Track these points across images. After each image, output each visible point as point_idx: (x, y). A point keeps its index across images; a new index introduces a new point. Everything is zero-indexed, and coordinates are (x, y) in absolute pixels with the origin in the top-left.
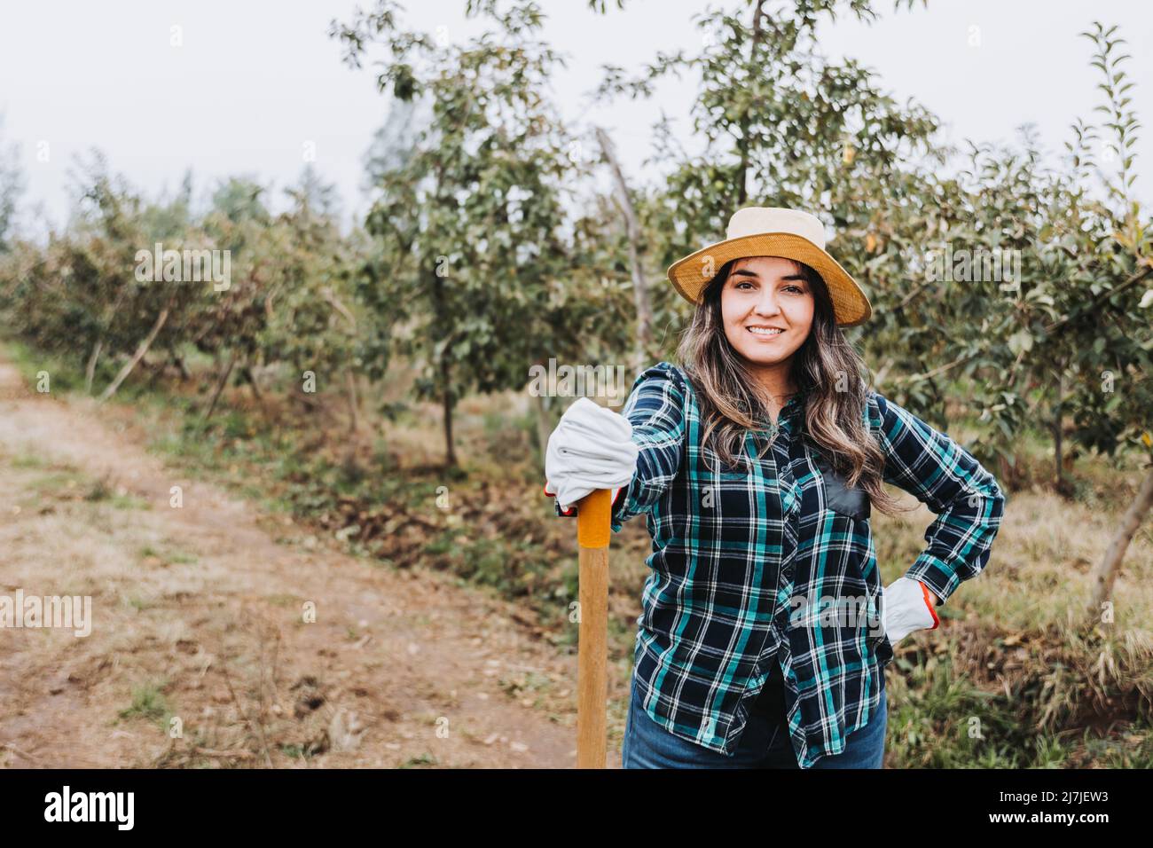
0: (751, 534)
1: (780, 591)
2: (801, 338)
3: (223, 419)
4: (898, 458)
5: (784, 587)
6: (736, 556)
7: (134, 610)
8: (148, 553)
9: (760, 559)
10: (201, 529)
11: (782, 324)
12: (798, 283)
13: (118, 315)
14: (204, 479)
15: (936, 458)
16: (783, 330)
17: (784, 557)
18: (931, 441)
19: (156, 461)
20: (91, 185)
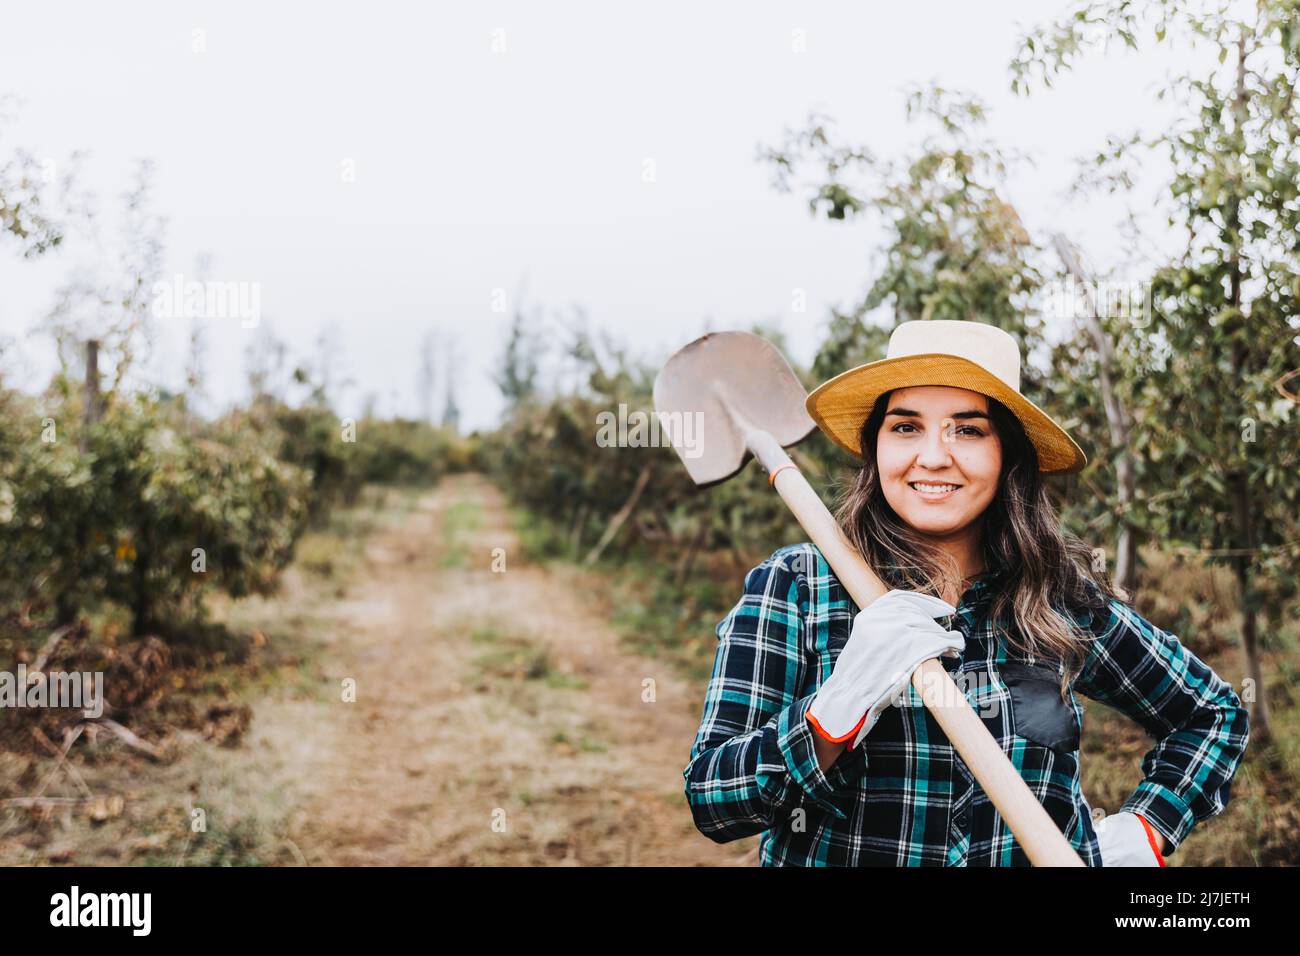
0: (909, 765)
1: (951, 847)
2: (986, 496)
3: (696, 589)
4: (1114, 664)
5: (956, 841)
6: (887, 798)
7: (520, 804)
8: (560, 739)
9: (921, 802)
10: (628, 713)
11: (958, 480)
12: (980, 423)
13: (601, 477)
14: (655, 656)
15: (1163, 663)
16: (959, 487)
17: (955, 798)
18: (1156, 642)
19: (613, 634)
20: (572, 342)
